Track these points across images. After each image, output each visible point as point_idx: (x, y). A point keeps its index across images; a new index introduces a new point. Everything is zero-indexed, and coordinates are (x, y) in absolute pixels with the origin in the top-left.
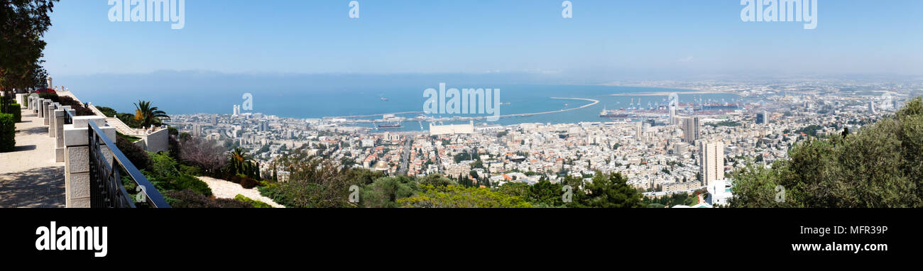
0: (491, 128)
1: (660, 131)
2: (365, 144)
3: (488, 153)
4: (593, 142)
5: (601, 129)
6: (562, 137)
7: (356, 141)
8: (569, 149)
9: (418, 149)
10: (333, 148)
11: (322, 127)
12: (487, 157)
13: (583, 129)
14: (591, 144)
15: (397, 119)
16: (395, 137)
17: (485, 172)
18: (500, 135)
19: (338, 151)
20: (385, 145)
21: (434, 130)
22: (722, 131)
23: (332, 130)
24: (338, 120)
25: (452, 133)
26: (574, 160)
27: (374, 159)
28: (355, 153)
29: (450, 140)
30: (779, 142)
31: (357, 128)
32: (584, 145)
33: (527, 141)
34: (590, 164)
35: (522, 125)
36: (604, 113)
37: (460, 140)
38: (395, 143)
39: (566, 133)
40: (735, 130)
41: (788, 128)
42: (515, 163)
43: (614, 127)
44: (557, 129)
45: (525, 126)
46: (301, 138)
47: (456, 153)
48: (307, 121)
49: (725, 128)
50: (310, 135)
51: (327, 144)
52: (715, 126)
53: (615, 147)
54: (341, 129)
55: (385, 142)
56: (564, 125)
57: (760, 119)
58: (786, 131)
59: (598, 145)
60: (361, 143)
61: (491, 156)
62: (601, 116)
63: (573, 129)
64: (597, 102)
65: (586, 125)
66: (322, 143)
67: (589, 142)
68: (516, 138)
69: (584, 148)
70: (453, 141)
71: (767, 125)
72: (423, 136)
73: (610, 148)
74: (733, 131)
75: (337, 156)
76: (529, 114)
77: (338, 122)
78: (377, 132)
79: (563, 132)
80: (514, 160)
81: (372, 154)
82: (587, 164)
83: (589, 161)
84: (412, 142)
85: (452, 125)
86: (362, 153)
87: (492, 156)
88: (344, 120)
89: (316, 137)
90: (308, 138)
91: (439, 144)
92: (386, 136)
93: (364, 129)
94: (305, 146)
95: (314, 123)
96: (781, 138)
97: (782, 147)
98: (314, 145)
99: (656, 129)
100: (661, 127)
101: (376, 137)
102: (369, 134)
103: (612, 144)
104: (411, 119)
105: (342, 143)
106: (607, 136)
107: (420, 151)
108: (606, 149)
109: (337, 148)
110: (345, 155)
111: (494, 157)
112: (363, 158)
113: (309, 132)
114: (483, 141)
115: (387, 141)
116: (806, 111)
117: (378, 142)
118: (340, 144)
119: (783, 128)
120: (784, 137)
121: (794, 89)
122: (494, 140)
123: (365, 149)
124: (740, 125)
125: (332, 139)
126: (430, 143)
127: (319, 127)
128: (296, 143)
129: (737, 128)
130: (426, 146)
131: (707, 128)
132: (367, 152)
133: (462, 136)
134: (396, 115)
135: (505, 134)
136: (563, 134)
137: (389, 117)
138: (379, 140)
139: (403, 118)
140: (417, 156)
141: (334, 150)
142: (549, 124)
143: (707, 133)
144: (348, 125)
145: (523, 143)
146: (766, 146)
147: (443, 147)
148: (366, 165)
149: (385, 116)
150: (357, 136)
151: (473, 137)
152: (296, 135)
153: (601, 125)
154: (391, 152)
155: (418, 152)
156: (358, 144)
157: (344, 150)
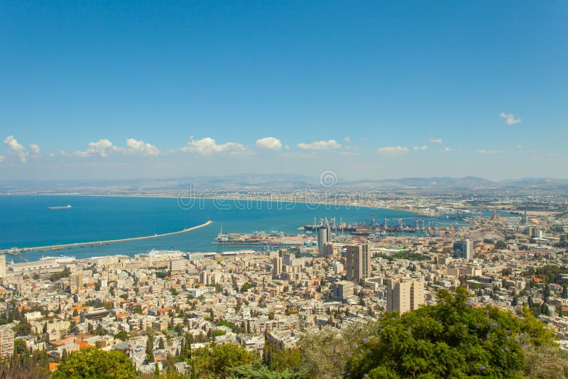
1: (307, 264)
4: (210, 282)
5: (219, 263)
6: (160, 276)
12: (38, 315)
13: (192, 263)
14: (208, 286)
17: (39, 340)
22: (400, 266)
26: (187, 310)
30: (496, 289)
33: (104, 284)
34: (212, 315)
39: (167, 271)
40: (422, 267)
41: (506, 268)
42: (91, 321)
43: (237, 259)
44: (151, 265)
49: (406, 263)
52: (390, 259)
53: (244, 289)
57: (459, 250)
58: (505, 273)
61: (45, 313)
67: (205, 282)
68: (86, 280)
69: (199, 292)
71: (470, 261)
73: (237, 289)
74: (418, 267)
79: (162, 268)
82: (209, 314)
83: (210, 311)
96: (499, 283)
97: (502, 297)
99: (302, 261)
100: (309, 260)
103: (240, 284)
106: (230, 272)
108: (233, 292)
111: (51, 314)
116: (532, 242)
119: (500, 267)
120: (504, 282)
121: (506, 207)
122: (46, 286)
124: (429, 258)
129: (425, 263)
131: (377, 262)
135: (66, 273)
136: (162, 271)
143: (379, 269)
146: (473, 293)
153: (218, 257)
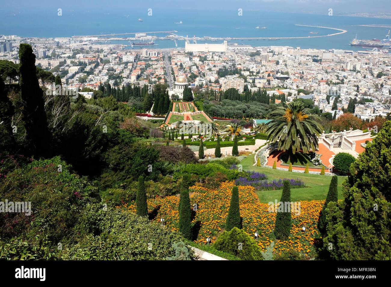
0: (242, 48)
2: (125, 59)
3: (248, 70)
4: (352, 69)
5: (355, 57)
6: (315, 61)
7: (116, 58)
8: (327, 72)
9: (179, 64)
10: (93, 65)
11: (74, 45)
12: (248, 73)
13: (336, 55)
14: (350, 70)
15: (149, 37)
16: (153, 53)
18: (252, 55)
19: (100, 67)
20: (144, 60)
21: (189, 48)
23: (87, 48)
24: (90, 39)
25: (206, 51)
27: (140, 73)
28: (118, 69)
29: (206, 57)
31: (112, 46)
32: (343, 70)
33: (281, 62)
35: (273, 48)
36: (355, 42)
37: (216, 58)
38: (154, 59)
39: (319, 58)
42: (279, 81)
44: (308, 54)
45: (276, 49)
46: (55, 56)
47: (217, 69)
48: (57, 40)
50: (64, 54)
51: (87, 61)
53: (379, 76)
54: (95, 47)
55: (144, 58)
56: (316, 50)
59: (359, 72)
60: (121, 59)
62: (352, 45)
63: (326, 55)
64: (345, 31)
65: (339, 53)
66: (81, 61)
67: (348, 69)
69: (345, 74)
70: (209, 57)
72: (179, 52)
73: (373, 76)
75: (100, 72)
76: (277, 38)
77: (90, 40)
78: (133, 49)
79: (315, 56)
80: (278, 78)
81: (135, 69)
82: (356, 88)
84: (170, 58)
85: (206, 44)
86: (125, 68)
87: (252, 72)
88: (96, 39)
89: (71, 55)
90: (63, 56)
91: (197, 60)
92: (144, 53)
93: (118, 47)
94: (62, 64)
95: (64, 41)
98: (72, 62)
101: (133, 53)
102: (126, 50)
103: (375, 72)
104: (162, 38)
105: (101, 60)
106: (366, 64)
107: (181, 65)
108: (370, 77)
109: (97, 65)
110: (108, 70)
111: (255, 74)
112: (128, 72)
113: (62, 50)
114: (238, 59)
115: (146, 57)
117: (137, 58)
118: (99, 61)
122: (248, 59)
123: (126, 63)
125: (89, 56)
126: (188, 59)
127: (71, 45)
128: (52, 62)
130: (186, 61)
132: (130, 66)
133: (217, 54)
134: (148, 34)
135: (258, 53)
136: (316, 58)
137: (141, 36)
138: (137, 55)
139: (155, 37)
140: (179, 70)
141: (96, 67)
142: (298, 48)
144: (100, 43)
145: (277, 63)
147: (201, 63)
148: (133, 79)
149: (137, 35)
150: (114, 53)
151: (227, 55)
152: (49, 53)
153: (355, 54)
154: (154, 67)
155: (179, 67)
156: (118, 60)
157: (107, 66)
